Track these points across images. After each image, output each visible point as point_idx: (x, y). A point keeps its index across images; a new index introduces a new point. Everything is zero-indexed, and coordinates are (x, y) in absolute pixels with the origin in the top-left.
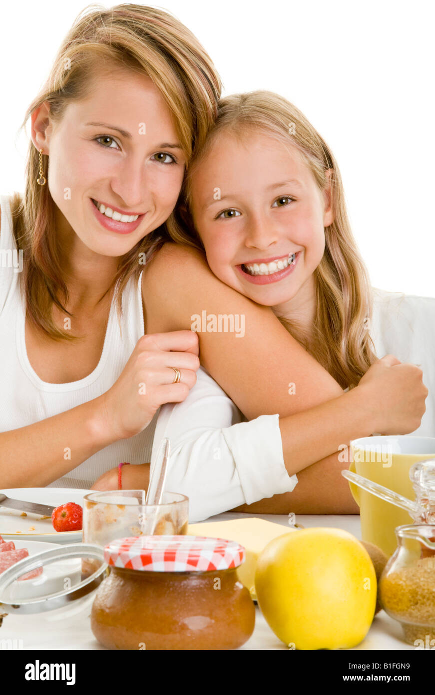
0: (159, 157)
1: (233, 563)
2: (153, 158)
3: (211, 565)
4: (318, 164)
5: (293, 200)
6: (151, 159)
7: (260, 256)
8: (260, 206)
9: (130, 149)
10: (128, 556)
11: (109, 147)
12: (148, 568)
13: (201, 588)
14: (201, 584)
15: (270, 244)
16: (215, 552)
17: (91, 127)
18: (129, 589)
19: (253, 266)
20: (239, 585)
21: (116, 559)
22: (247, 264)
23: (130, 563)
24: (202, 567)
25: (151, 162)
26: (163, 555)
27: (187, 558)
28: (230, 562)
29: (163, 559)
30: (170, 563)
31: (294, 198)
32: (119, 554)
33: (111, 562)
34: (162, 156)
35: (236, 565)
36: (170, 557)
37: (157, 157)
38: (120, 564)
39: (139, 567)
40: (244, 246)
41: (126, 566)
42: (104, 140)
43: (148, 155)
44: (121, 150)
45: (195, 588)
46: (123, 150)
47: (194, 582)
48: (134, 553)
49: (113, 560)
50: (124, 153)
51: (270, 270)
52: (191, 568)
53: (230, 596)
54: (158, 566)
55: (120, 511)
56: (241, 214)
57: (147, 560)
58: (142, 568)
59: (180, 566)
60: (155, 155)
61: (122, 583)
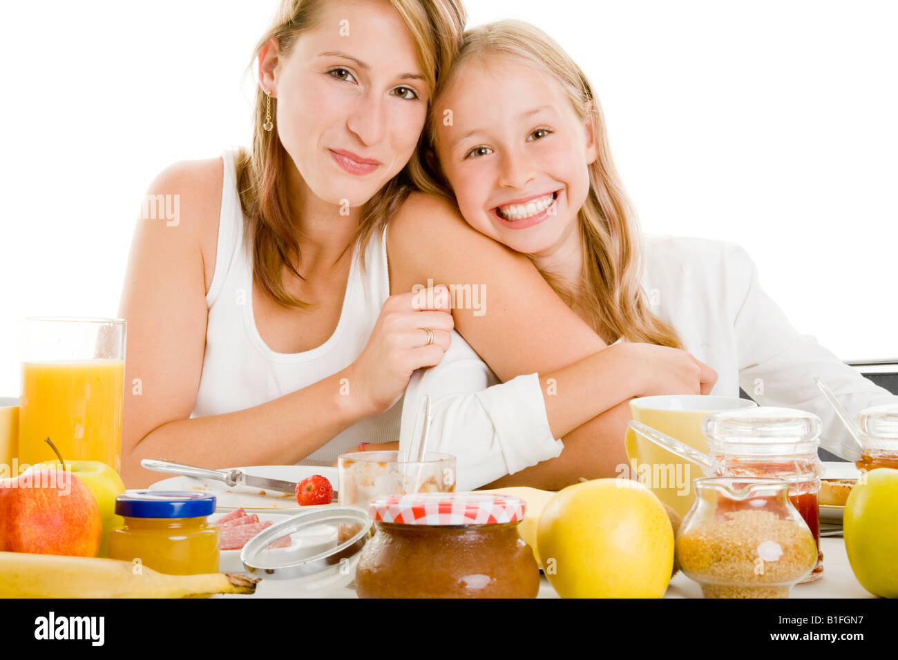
0: (400, 92)
1: (515, 516)
2: (393, 92)
3: (491, 518)
4: (576, 93)
5: (550, 132)
6: (390, 94)
7: (516, 196)
8: (514, 140)
9: (368, 83)
10: (397, 510)
11: (344, 80)
12: (421, 521)
13: (480, 544)
14: (480, 539)
15: (528, 181)
16: (495, 503)
17: (324, 57)
18: (398, 546)
19: (509, 208)
20: (522, 543)
21: (384, 513)
22: (503, 206)
23: (400, 517)
24: (482, 520)
25: (390, 97)
26: (437, 507)
27: (464, 510)
28: (512, 516)
29: (438, 511)
30: (445, 515)
31: (551, 130)
32: (388, 508)
33: (378, 517)
34: (403, 90)
35: (518, 519)
36: (445, 509)
37: (397, 92)
38: (389, 518)
39: (411, 520)
40: (497, 186)
41: (395, 520)
42: (340, 73)
43: (388, 88)
44: (357, 84)
45: (472, 543)
46: (359, 83)
47: (472, 537)
48: (405, 505)
49: (381, 515)
50: (360, 88)
51: (529, 212)
52: (469, 521)
53: (512, 553)
54: (432, 519)
55: (381, 469)
56: (493, 151)
57: (419, 512)
58: (414, 522)
59: (456, 519)
60: (395, 90)
61: (391, 540)
